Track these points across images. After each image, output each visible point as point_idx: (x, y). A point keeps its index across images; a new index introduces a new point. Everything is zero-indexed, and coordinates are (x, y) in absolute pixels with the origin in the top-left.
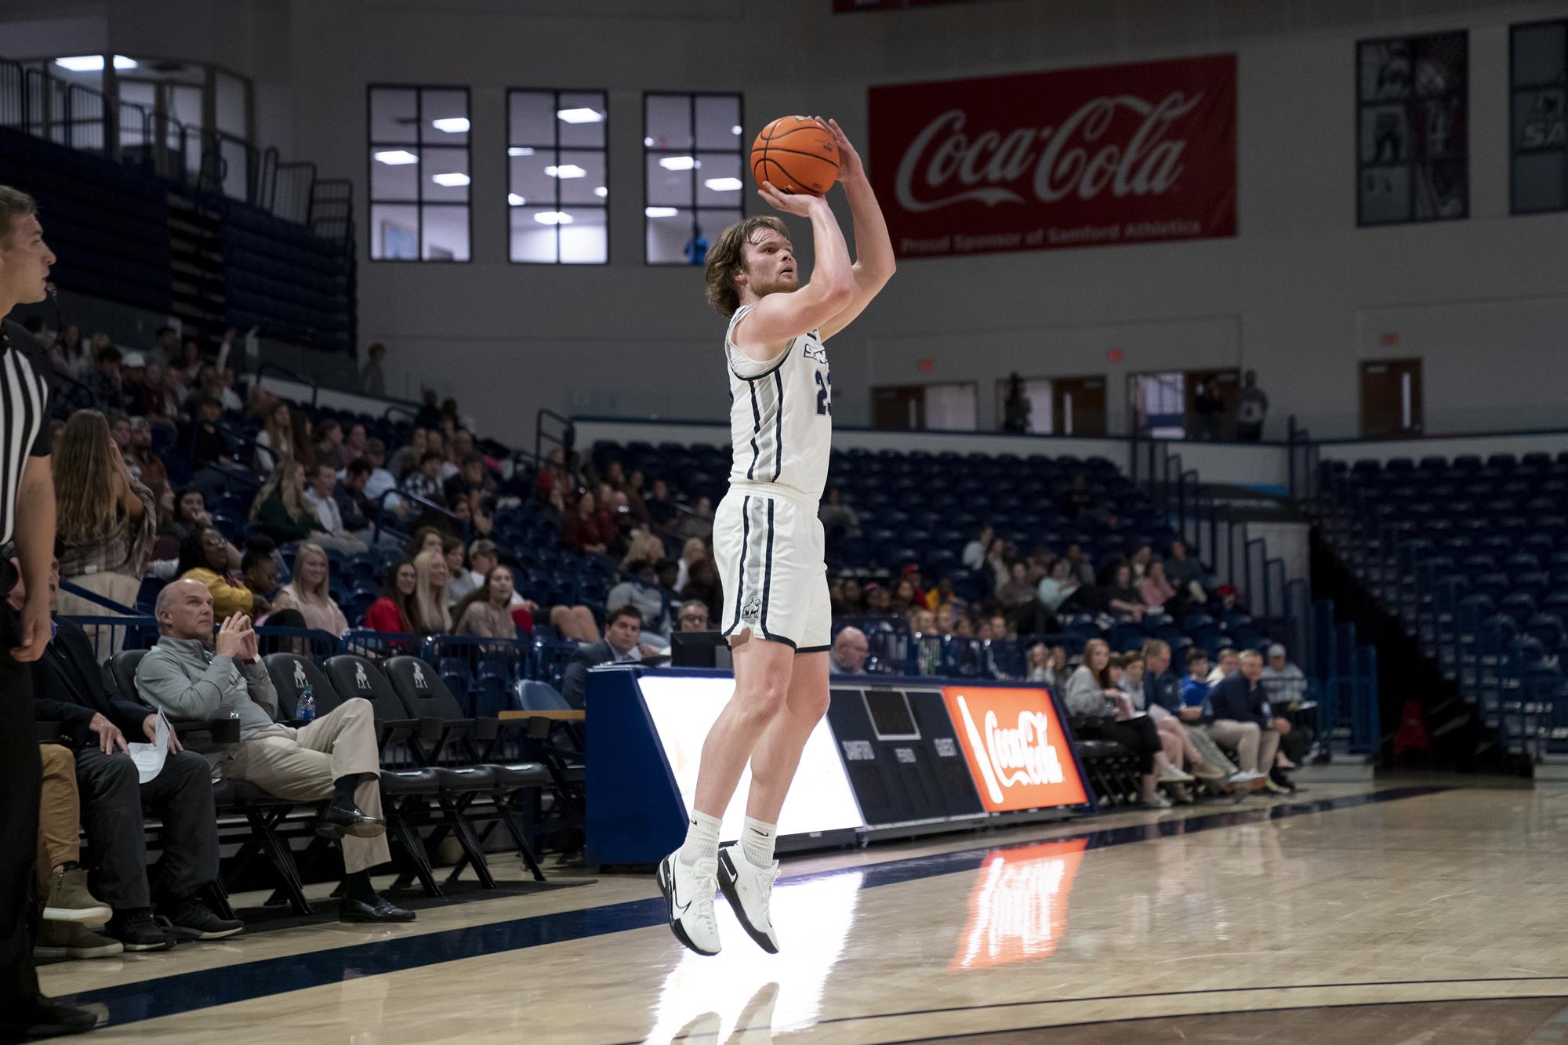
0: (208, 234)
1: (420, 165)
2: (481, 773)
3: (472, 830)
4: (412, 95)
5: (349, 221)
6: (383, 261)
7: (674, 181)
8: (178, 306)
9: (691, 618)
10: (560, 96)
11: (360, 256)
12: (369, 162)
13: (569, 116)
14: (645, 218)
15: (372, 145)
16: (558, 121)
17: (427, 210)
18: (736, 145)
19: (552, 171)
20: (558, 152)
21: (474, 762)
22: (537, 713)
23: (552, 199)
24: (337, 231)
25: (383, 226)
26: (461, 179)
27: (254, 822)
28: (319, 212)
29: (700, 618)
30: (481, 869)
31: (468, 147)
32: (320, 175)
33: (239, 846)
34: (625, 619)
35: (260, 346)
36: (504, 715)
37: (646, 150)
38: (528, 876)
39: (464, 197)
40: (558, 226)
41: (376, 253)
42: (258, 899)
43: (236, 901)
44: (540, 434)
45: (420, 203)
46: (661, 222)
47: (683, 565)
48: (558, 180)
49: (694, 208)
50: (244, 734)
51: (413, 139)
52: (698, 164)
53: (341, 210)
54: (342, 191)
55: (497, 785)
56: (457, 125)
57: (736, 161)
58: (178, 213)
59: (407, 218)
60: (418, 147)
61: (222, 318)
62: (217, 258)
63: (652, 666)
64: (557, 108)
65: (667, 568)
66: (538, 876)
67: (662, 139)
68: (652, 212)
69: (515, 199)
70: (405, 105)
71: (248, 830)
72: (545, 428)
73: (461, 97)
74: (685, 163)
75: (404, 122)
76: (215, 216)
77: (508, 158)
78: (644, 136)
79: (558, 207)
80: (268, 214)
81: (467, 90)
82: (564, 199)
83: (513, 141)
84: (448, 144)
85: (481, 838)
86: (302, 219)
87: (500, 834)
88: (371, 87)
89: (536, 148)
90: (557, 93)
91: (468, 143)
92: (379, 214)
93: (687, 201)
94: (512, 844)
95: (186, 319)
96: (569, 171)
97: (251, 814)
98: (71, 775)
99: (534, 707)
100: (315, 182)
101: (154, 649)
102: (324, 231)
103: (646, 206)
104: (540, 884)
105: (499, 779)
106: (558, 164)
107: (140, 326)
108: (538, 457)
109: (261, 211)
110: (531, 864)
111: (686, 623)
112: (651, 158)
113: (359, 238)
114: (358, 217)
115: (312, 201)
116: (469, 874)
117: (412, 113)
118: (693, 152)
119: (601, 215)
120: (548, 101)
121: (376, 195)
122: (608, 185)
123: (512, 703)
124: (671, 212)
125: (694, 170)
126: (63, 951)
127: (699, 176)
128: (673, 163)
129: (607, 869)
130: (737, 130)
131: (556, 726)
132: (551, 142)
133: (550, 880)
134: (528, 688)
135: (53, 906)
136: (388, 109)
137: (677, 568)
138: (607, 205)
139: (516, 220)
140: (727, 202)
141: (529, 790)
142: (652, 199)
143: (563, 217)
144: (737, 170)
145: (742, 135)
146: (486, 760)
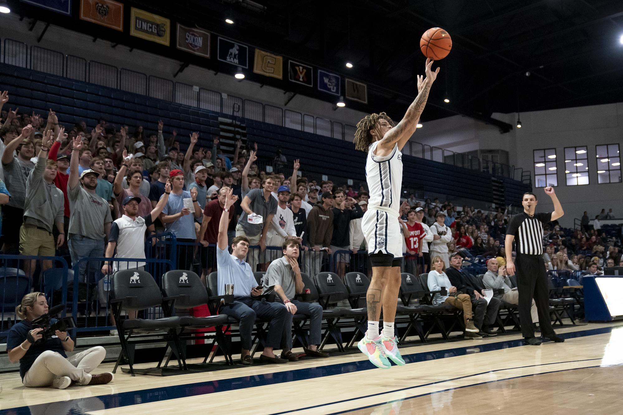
0: (500, 185)
1: (545, 166)
2: (559, 300)
3: (558, 313)
4: (543, 151)
5: (530, 180)
6: (539, 188)
7: (604, 164)
8: (495, 201)
9: (610, 263)
10: (576, 148)
11: (533, 187)
12: (534, 167)
13: (578, 152)
14: (598, 173)
15: (535, 163)
16: (576, 154)
17: (547, 176)
18: (618, 155)
19: (575, 165)
20: (576, 160)
21: (558, 298)
22: (572, 287)
23: (576, 171)
24: (528, 182)
25: (538, 180)
26: (555, 168)
27: (509, 311)
28: (524, 178)
29: (612, 263)
30: (560, 322)
31: (556, 161)
32: (524, 171)
33: (506, 316)
34: (593, 265)
35: (512, 208)
36: (565, 287)
37: (597, 158)
38: (572, 323)
39: (556, 172)
40: (577, 177)
41: (537, 186)
42: (511, 328)
43: (506, 328)
44: (575, 224)
45: (546, 174)
46: (601, 174)
47: (608, 253)
48: (577, 167)
49: (609, 170)
50: (505, 292)
51: (544, 161)
52: (609, 160)
53: (528, 177)
54: (528, 173)
55: (563, 303)
56: (554, 157)
57: (618, 159)
58: (494, 181)
59: (543, 178)
60: (545, 162)
61: (504, 203)
62: (503, 190)
63: (599, 275)
64: (576, 151)
65: (604, 253)
66: (574, 323)
67: (601, 155)
68: (599, 172)
69: (567, 172)
70: (542, 153)
71: (508, 313)
72: (576, 222)
73: (554, 150)
74: (606, 160)
75: (542, 157)
76: (502, 181)
77: (565, 163)
78: (596, 155)
79: (577, 172)
80: (513, 180)
81: (555, 149)
82: (578, 171)
83: (566, 159)
84: (551, 161)
85: (560, 315)
86: (520, 180)
87: (565, 314)
88: (534, 150)
89: (572, 160)
90: (575, 147)
91: (556, 160)
92: (537, 177)
93: (607, 169)
94: (568, 316)
95: (496, 204)
96: (579, 164)
97: (508, 309)
98: (470, 300)
99: (571, 285)
100: (522, 172)
101: (487, 273)
102: (525, 182)
103: (598, 171)
104: (574, 325)
105: (563, 301)
106: (576, 163)
107: (486, 206)
108: (574, 229)
109: (511, 179)
110: (572, 321)
111: (609, 265)
112: (598, 160)
113: (533, 183)
114: (532, 179)
115: (522, 176)
116: (558, 323)
117: (543, 155)
118: (608, 158)
119: (587, 174)
120: (574, 149)
121: (536, 174)
122: (588, 167)
123: (567, 285)
124: (604, 172)
125: (608, 162)
126: (468, 338)
127: (610, 163)
128: (604, 161)
129: (590, 322)
130: (618, 152)
131: (576, 290)
132: (575, 158)
133: (576, 324)
134: (570, 281)
135: (467, 328)
136: (538, 155)
137: (607, 253)
138: (588, 171)
139: (568, 176)
140: (617, 168)
141: (572, 304)
142: (599, 169)
143: (578, 175)
144: (619, 161)
145: (619, 153)
146: (560, 297)
